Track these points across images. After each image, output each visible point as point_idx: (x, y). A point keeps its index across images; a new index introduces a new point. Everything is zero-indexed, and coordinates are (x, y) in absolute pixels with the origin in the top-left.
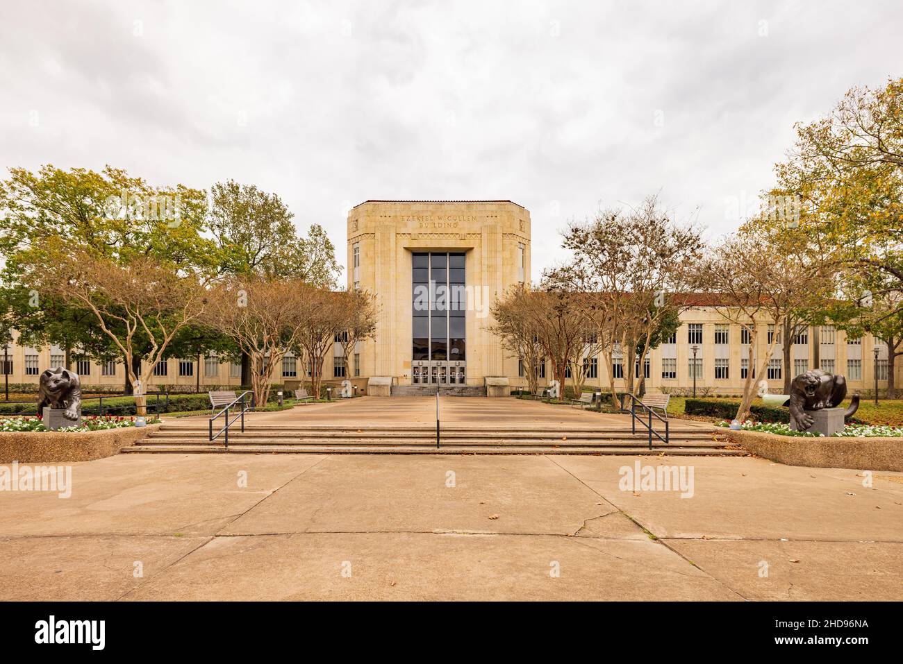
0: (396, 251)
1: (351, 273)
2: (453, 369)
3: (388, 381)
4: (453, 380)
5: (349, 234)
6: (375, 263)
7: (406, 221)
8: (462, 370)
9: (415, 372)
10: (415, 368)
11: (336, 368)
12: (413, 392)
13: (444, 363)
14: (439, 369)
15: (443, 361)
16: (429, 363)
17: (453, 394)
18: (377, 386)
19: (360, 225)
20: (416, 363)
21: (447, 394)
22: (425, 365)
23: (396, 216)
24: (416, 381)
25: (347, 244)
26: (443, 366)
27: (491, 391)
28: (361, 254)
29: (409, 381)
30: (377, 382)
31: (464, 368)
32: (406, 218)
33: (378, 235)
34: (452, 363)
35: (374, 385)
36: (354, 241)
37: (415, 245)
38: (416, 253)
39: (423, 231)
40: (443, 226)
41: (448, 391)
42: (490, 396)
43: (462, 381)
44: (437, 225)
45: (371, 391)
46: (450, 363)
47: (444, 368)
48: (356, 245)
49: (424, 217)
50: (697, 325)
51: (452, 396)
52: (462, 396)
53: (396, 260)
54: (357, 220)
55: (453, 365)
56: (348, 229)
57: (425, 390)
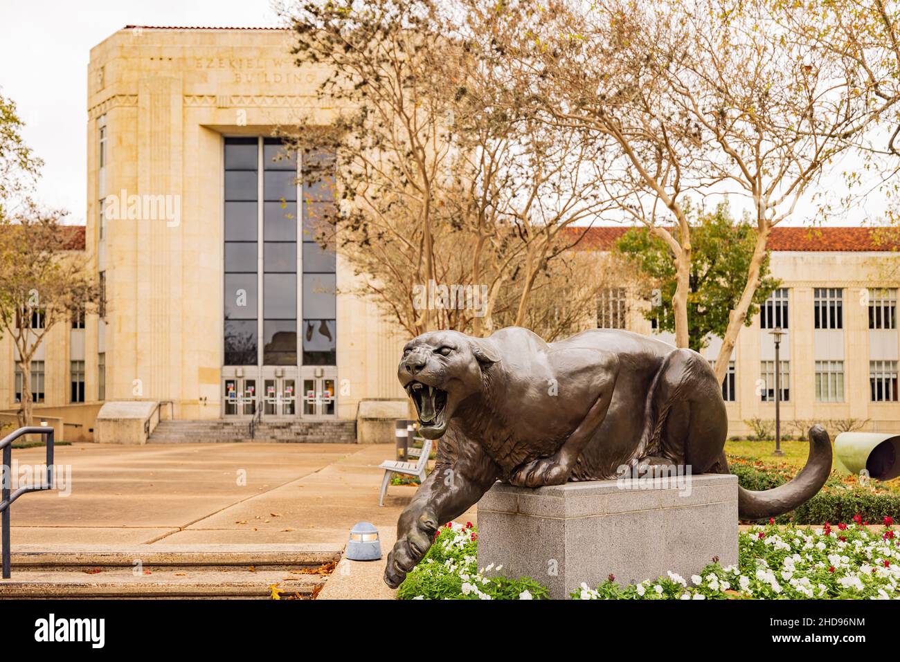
0: (183, 133)
1: (93, 180)
2: (309, 385)
3: (144, 411)
4: (310, 409)
5: (90, 98)
6: (137, 157)
7: (204, 69)
8: (329, 384)
9: (227, 390)
10: (228, 382)
11: (74, 385)
12: (198, 434)
13: (290, 372)
14: (280, 383)
15: (287, 368)
16: (259, 372)
17: (285, 437)
18: (116, 421)
19: (109, 77)
20: (231, 371)
21: (273, 438)
22: (249, 377)
23: (184, 59)
24: (230, 409)
25: (87, 118)
26: (288, 377)
27: (365, 430)
28: (109, 140)
29: (214, 411)
30: (119, 412)
31: (332, 382)
32: (204, 63)
33: (144, 99)
34: (309, 372)
35: (109, 420)
36: (97, 112)
37: (223, 119)
38: (233, 140)
39: (241, 90)
40: (285, 80)
41: (277, 433)
42: (363, 442)
43: (330, 408)
44: (271, 78)
45: (102, 433)
46: (302, 372)
47: (251, 383)
48: (103, 121)
49: (245, 62)
50: (832, 290)
51: (282, 441)
52: (304, 442)
53: (183, 150)
54: (103, 68)
55: (310, 377)
56: (89, 87)
57: (227, 429)
